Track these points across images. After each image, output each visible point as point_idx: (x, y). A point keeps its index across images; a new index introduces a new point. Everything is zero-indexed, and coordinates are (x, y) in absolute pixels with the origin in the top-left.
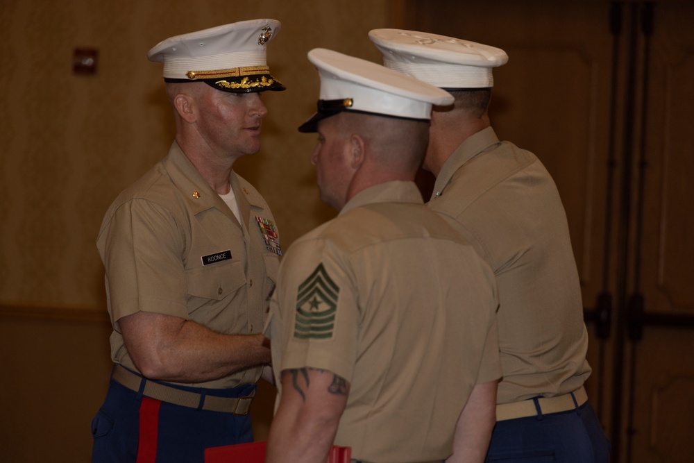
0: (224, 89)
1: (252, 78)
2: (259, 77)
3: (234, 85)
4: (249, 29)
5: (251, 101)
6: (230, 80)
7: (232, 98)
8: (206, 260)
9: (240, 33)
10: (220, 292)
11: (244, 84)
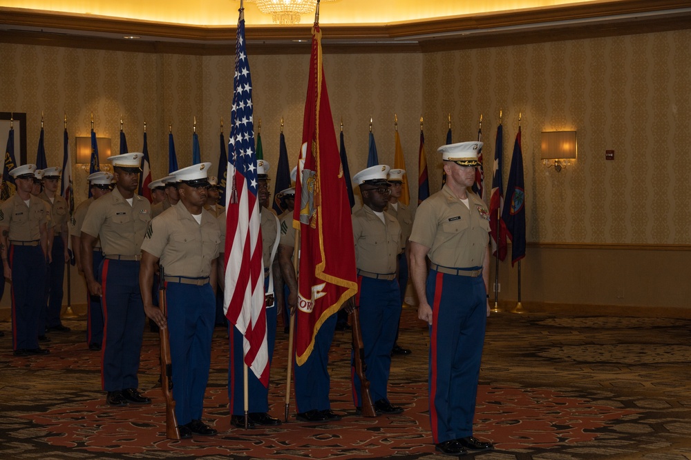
0: (459, 165)
1: (469, 162)
2: (472, 161)
3: (463, 163)
4: (468, 145)
5: (469, 169)
6: (462, 161)
7: (463, 168)
8: (450, 220)
9: (466, 146)
10: (457, 230)
11: (466, 163)
